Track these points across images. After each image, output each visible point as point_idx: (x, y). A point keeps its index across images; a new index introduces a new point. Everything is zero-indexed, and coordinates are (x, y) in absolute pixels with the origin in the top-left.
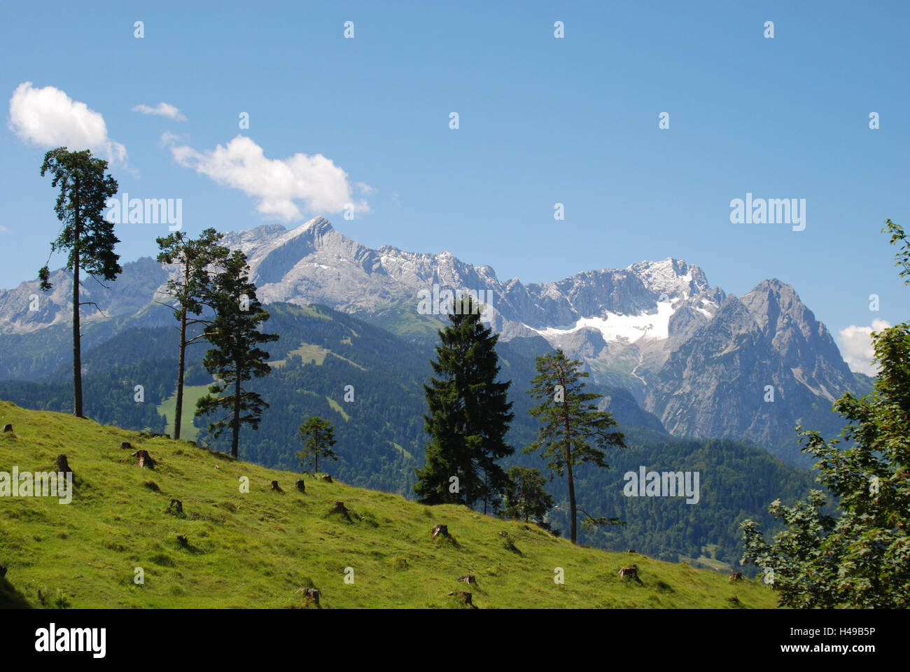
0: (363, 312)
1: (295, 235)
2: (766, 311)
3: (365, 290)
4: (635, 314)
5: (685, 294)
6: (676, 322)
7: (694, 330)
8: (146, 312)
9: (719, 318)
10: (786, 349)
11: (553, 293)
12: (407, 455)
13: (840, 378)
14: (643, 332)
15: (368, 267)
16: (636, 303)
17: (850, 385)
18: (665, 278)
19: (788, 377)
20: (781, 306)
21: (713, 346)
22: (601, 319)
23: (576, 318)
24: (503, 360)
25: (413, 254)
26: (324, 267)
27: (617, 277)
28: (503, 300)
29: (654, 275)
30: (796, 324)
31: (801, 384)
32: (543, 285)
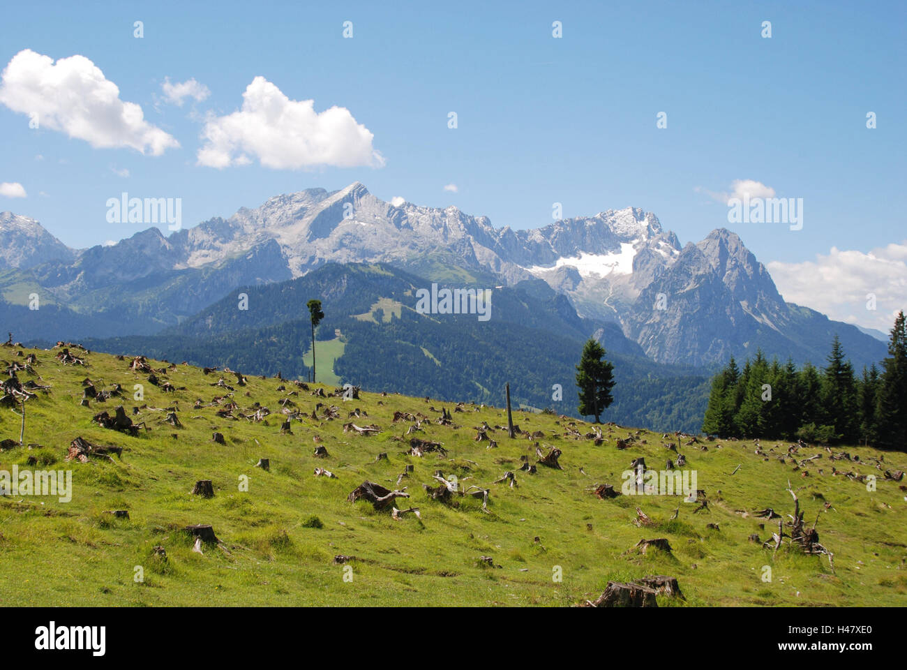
0: (398, 261)
1: (338, 199)
2: (718, 255)
3: (397, 242)
4: (604, 254)
5: (644, 236)
6: (638, 260)
7: (654, 266)
8: (225, 264)
9: (681, 262)
10: (734, 286)
11: (538, 237)
12: (486, 391)
13: (777, 308)
14: (610, 269)
15: (398, 225)
16: (604, 245)
17: (785, 313)
18: (627, 223)
19: (738, 309)
20: (729, 251)
21: (677, 284)
22: (577, 259)
23: (556, 258)
24: (523, 303)
25: (427, 209)
26: (363, 224)
27: (589, 223)
28: (498, 244)
29: (618, 221)
30: (741, 265)
31: (748, 315)
32: (529, 231)
